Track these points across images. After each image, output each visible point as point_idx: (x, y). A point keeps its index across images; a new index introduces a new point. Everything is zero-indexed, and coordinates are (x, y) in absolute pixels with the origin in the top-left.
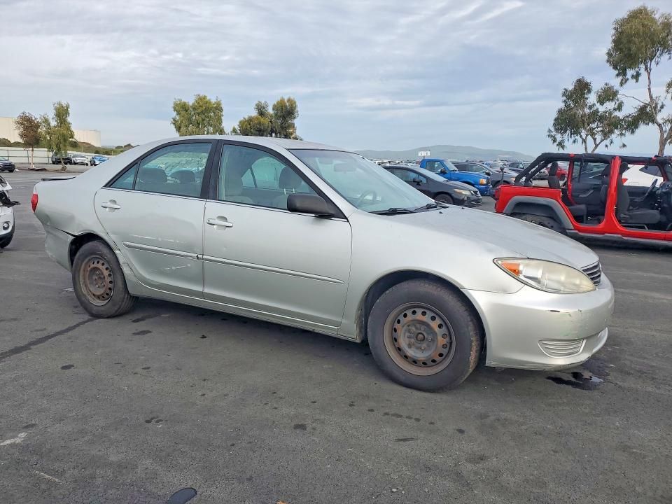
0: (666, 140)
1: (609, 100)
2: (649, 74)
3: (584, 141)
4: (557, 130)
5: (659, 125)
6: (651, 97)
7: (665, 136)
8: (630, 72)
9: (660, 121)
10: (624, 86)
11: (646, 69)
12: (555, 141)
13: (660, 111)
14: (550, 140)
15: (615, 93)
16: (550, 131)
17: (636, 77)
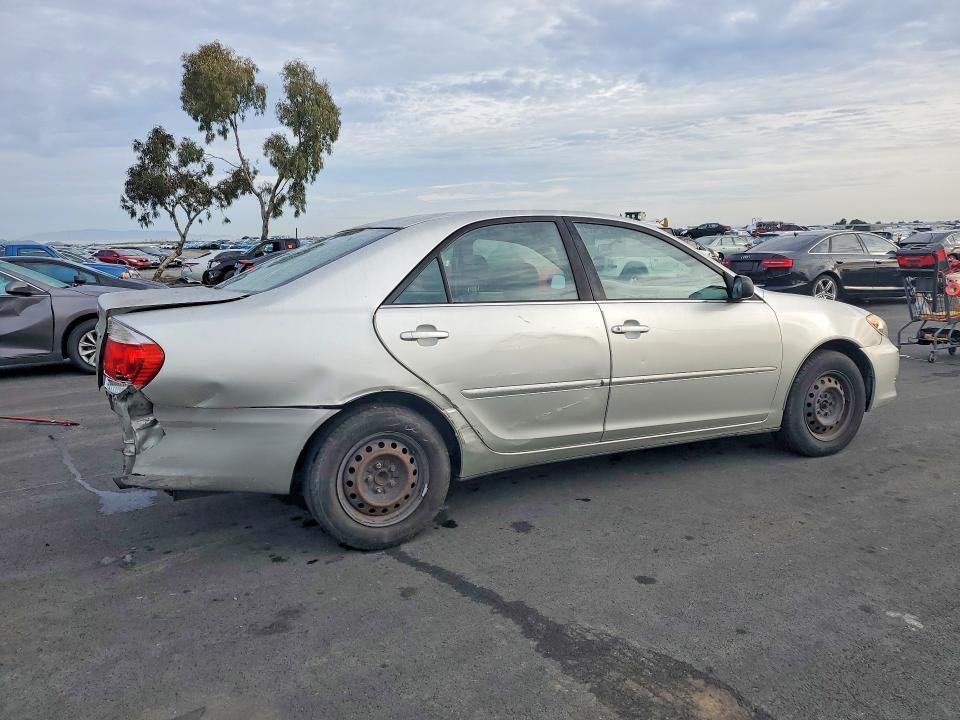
0: (268, 213)
1: (193, 160)
2: (235, 130)
3: (172, 215)
4: (132, 198)
5: (258, 195)
6: (242, 160)
7: (266, 209)
8: (216, 127)
9: (259, 191)
10: (212, 143)
11: (232, 124)
12: (133, 214)
13: (254, 178)
14: (126, 214)
15: (200, 153)
16: (123, 200)
17: (224, 133)
